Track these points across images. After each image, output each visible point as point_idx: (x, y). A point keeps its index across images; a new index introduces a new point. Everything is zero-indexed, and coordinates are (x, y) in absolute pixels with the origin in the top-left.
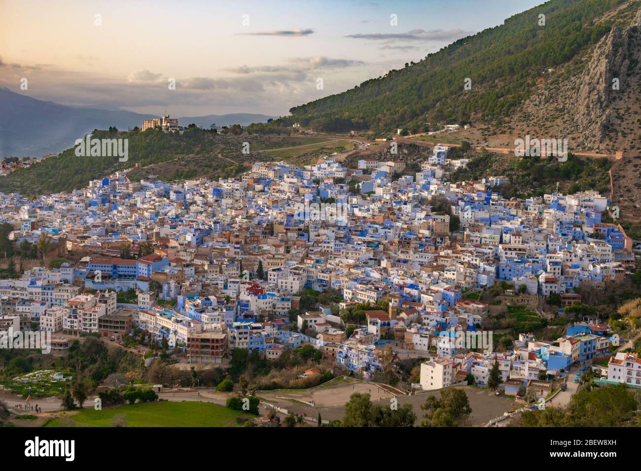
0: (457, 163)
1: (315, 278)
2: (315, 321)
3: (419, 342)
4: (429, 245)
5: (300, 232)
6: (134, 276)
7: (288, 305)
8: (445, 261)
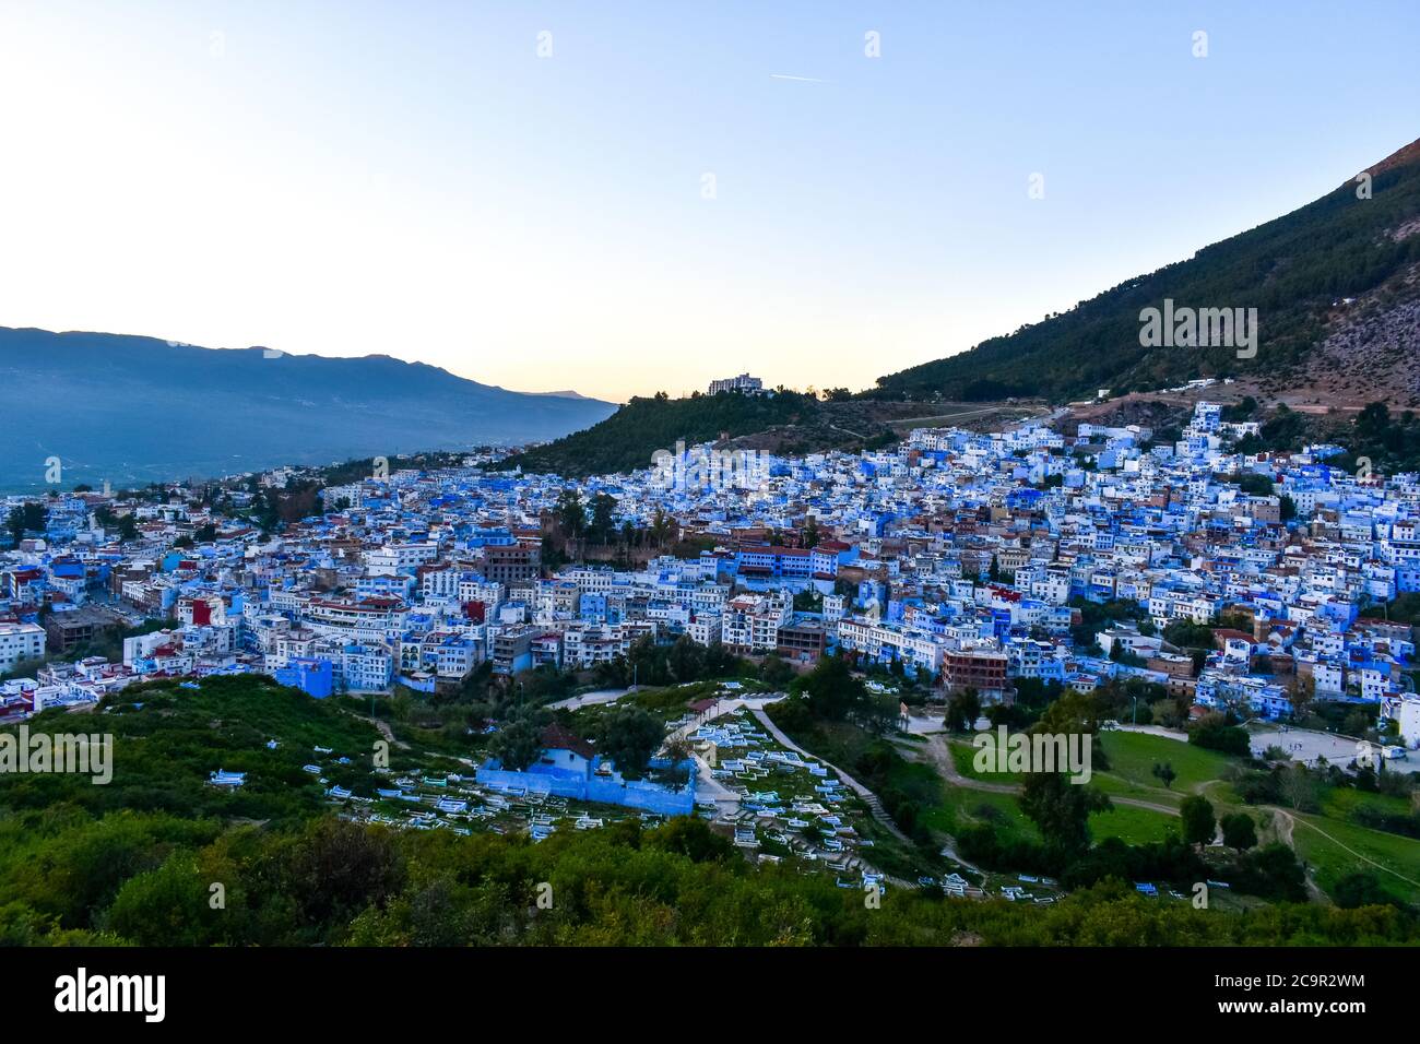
0: (1241, 429)
1: (1086, 583)
2: (1131, 642)
3: (1324, 678)
4: (1260, 538)
5: (1034, 519)
6: (806, 573)
7: (1067, 619)
8: (1296, 562)
